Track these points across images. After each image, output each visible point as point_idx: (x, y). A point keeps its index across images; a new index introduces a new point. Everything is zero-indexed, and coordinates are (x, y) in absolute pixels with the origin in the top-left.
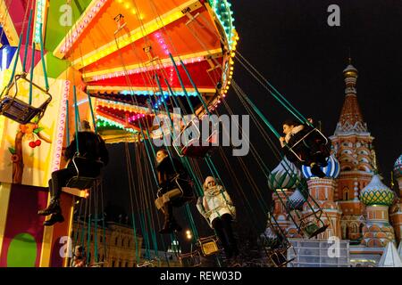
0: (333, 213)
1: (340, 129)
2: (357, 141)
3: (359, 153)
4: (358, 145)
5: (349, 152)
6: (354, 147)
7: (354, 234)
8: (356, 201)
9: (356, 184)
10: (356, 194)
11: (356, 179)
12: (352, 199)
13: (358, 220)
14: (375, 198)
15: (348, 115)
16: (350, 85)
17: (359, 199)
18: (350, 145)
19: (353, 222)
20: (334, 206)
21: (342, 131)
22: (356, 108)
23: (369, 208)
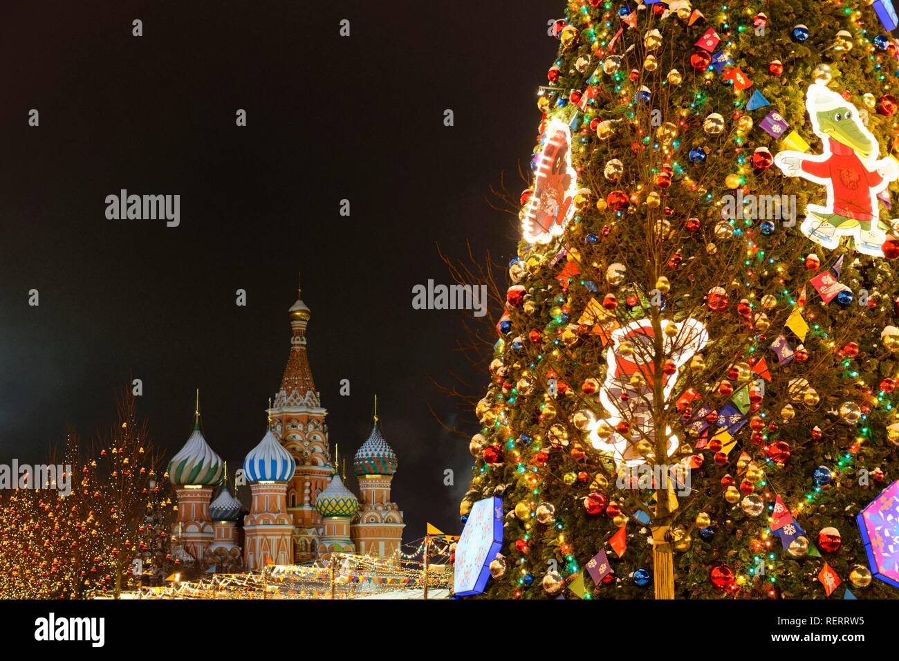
0: (288, 530)
1: (286, 401)
2: (309, 421)
3: (312, 438)
4: (311, 427)
5: (299, 437)
6: (305, 430)
7: (303, 554)
8: (307, 508)
9: (308, 484)
10: (307, 499)
11: (307, 477)
12: (302, 504)
13: (310, 535)
14: (338, 508)
15: (297, 380)
16: (299, 333)
17: (311, 505)
18: (300, 427)
19: (303, 537)
20: (288, 519)
21: (289, 405)
22: (307, 370)
23: (327, 521)
